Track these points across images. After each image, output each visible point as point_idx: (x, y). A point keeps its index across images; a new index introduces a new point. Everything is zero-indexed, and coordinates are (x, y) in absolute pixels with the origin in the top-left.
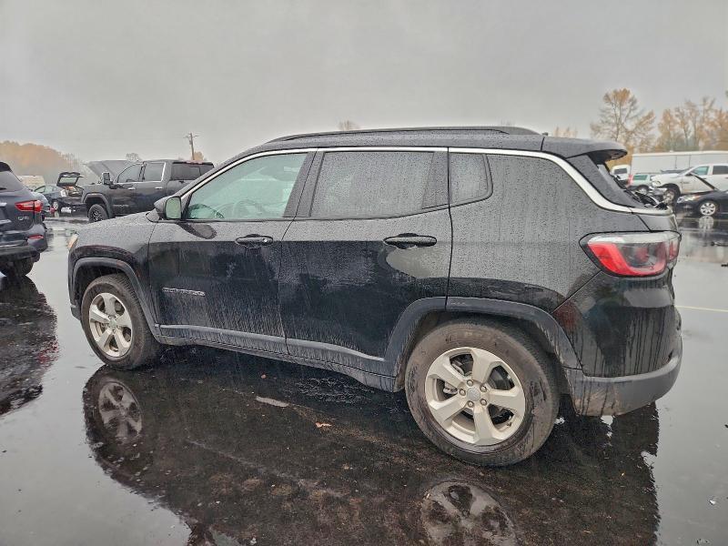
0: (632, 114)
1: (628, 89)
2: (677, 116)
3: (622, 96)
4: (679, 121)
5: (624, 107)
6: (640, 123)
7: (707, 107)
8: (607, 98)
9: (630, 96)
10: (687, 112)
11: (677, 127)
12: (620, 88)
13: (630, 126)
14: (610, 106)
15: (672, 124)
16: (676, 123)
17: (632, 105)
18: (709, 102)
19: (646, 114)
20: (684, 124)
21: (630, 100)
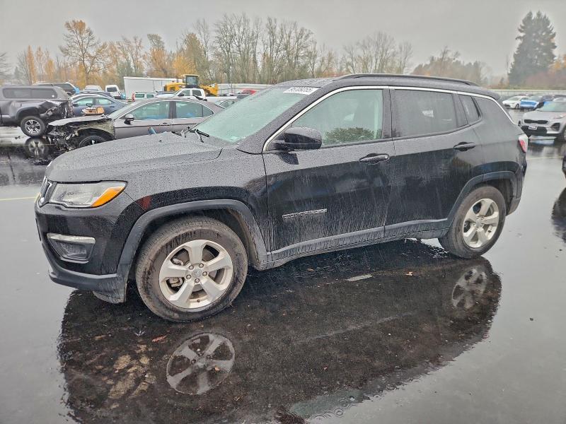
0: (91, 43)
1: (83, 21)
2: (119, 48)
3: (79, 26)
4: (122, 52)
5: (84, 36)
6: (99, 51)
7: (138, 44)
8: (68, 25)
9: (86, 27)
10: (125, 46)
11: (121, 57)
12: (78, 20)
13: (92, 52)
14: (72, 34)
15: (117, 54)
16: (120, 54)
17: (90, 35)
18: (138, 40)
19: (101, 44)
20: (125, 55)
21: (87, 31)
